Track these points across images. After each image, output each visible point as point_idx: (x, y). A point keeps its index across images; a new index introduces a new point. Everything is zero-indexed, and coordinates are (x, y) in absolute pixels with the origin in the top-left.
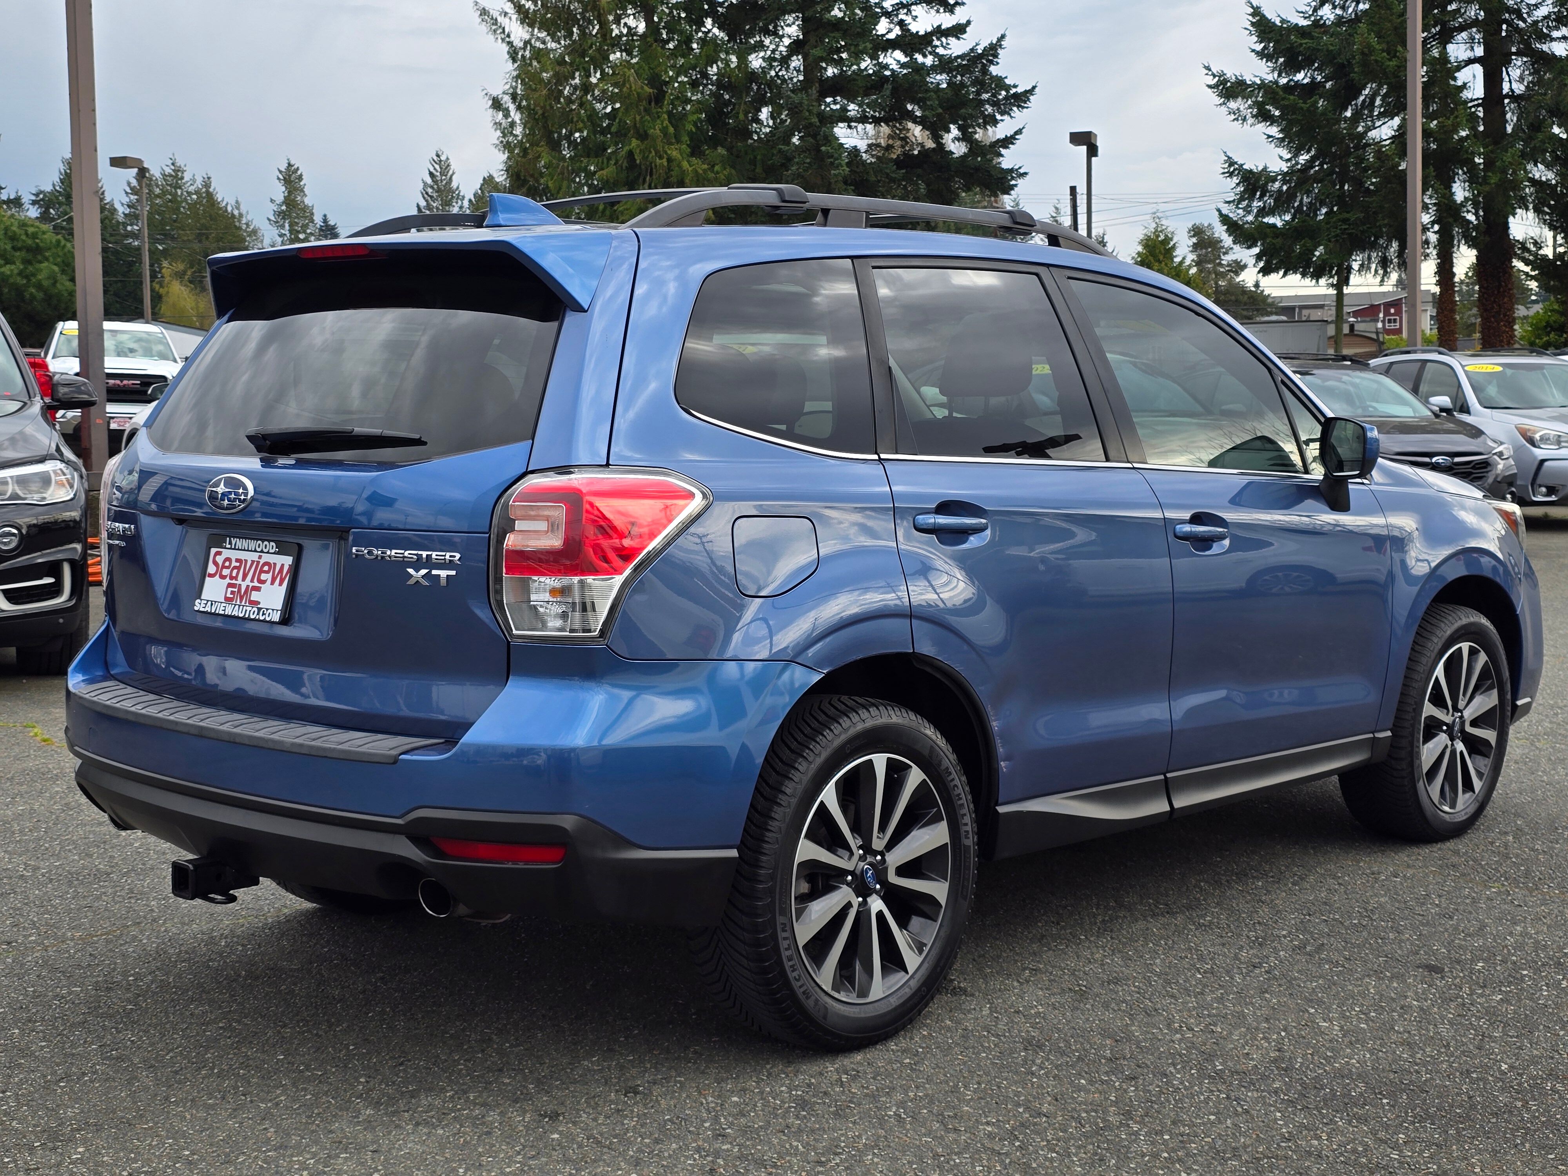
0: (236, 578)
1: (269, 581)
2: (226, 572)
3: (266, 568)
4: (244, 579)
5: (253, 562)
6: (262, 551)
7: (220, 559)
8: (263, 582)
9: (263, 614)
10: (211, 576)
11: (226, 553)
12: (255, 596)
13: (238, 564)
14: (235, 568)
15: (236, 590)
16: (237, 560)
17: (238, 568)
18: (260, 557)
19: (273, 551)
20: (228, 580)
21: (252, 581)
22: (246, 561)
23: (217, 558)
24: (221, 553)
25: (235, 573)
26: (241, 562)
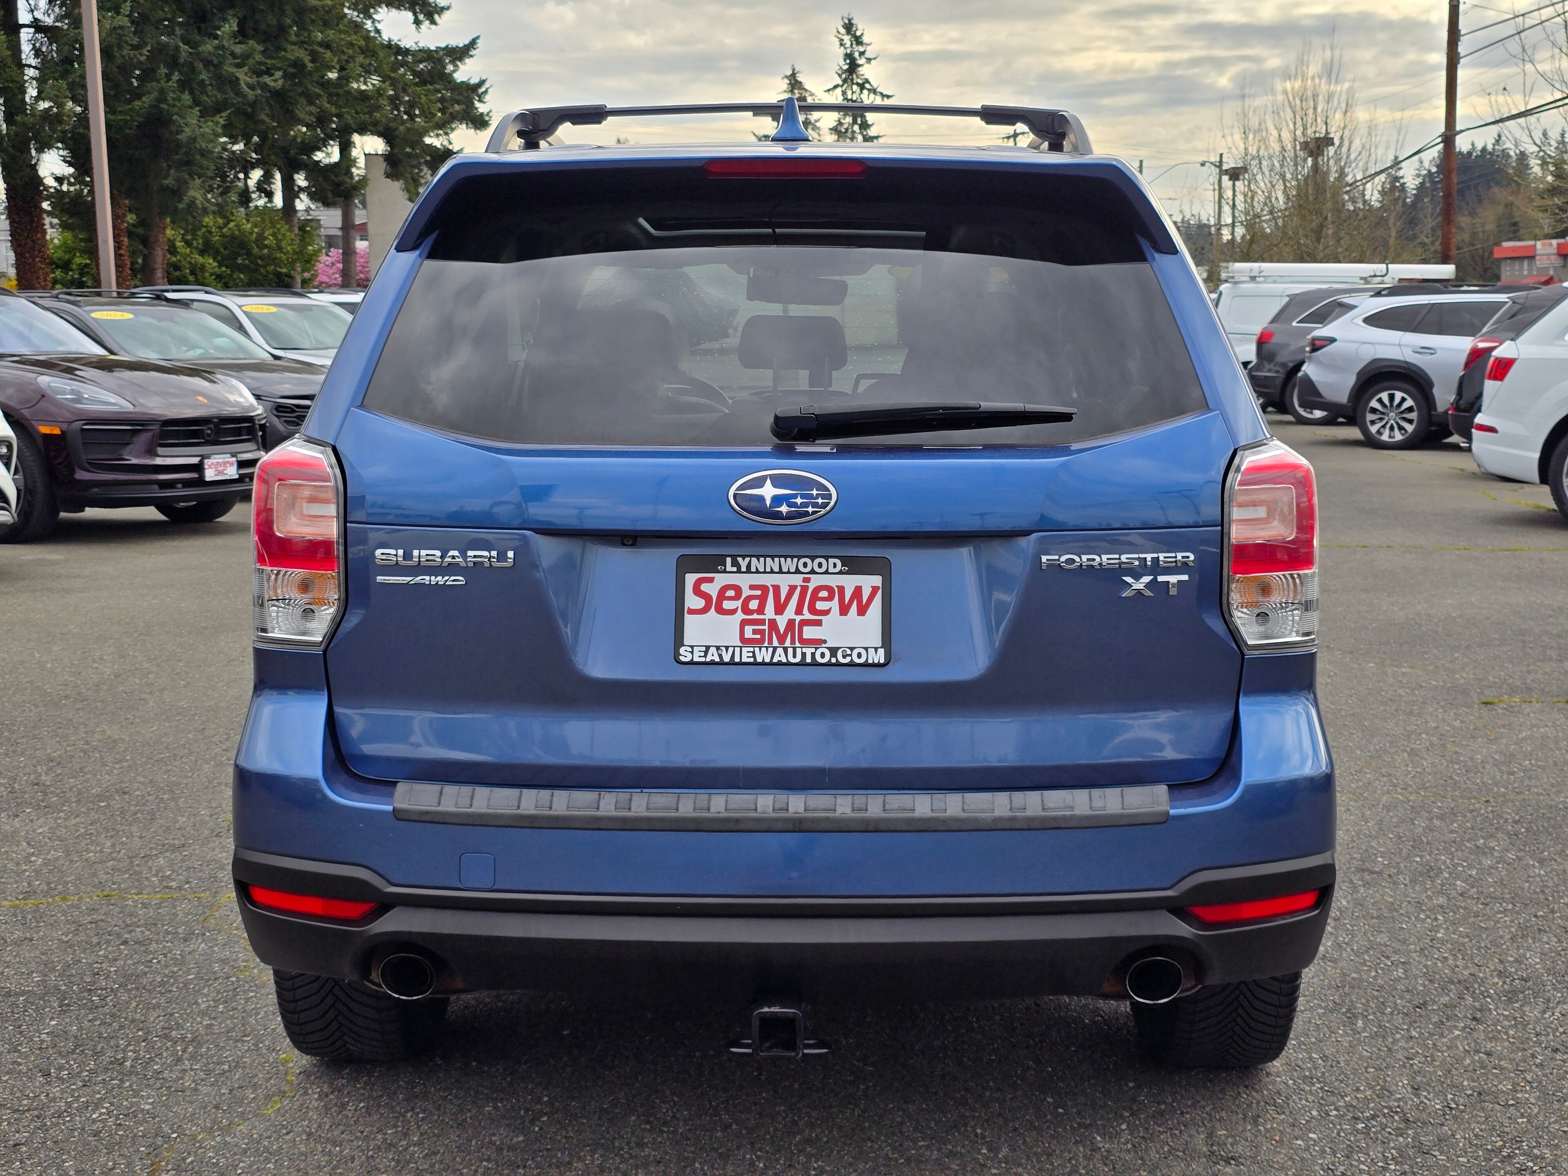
0: (760, 611)
1: (835, 611)
2: (727, 605)
3: (824, 594)
4: (780, 610)
5: (792, 589)
6: (813, 572)
7: (711, 589)
8: (826, 612)
9: (846, 655)
10: (699, 612)
11: (722, 580)
12: (809, 632)
13: (758, 593)
14: (750, 598)
15: (766, 627)
16: (752, 587)
17: (762, 598)
18: (807, 580)
19: (837, 570)
21: (799, 611)
22: (777, 589)
23: (704, 587)
24: (711, 580)
25: (754, 605)
26: (764, 589)
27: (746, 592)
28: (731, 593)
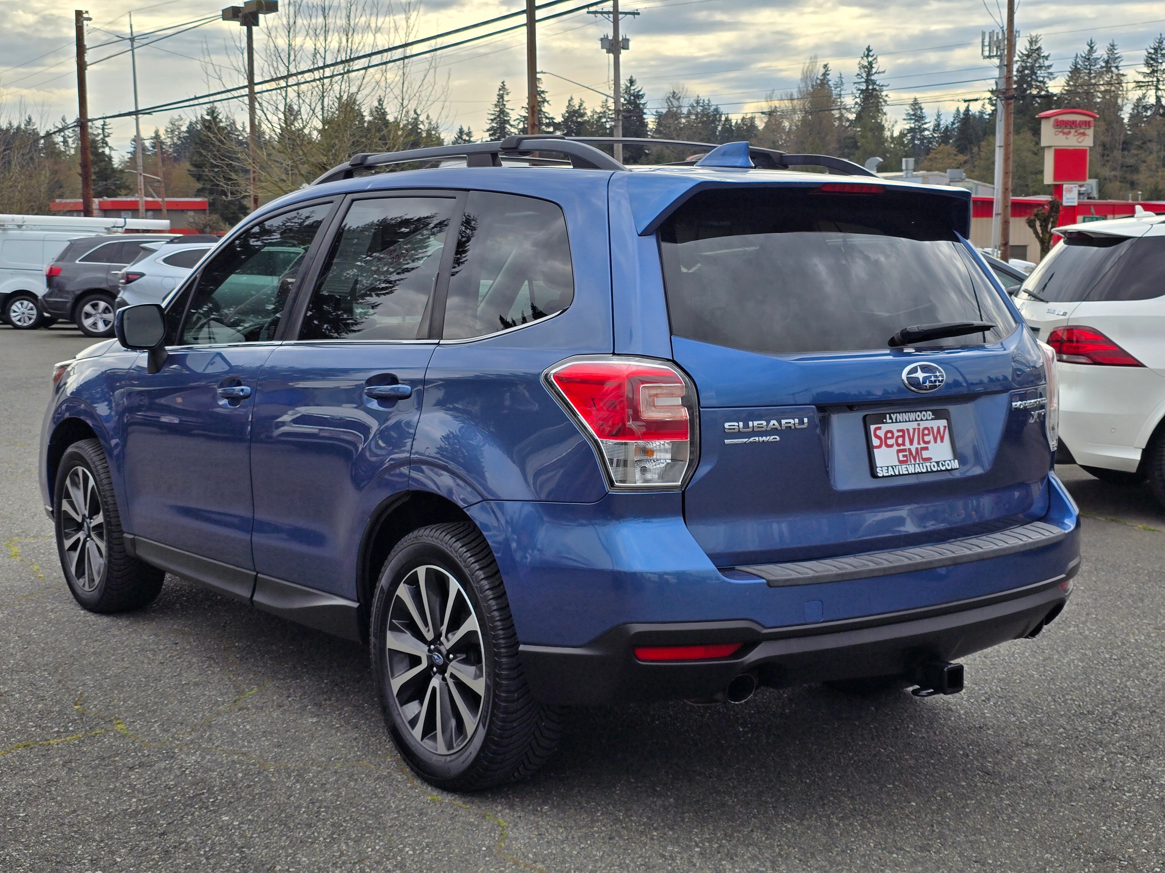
0: (904, 444)
1: (932, 441)
2: (890, 442)
3: (926, 432)
4: (911, 443)
5: (914, 429)
6: (922, 420)
7: (881, 433)
8: (928, 442)
9: (943, 465)
10: (879, 447)
11: (885, 427)
12: (925, 454)
13: (901, 434)
14: (898, 437)
15: (907, 453)
16: (898, 431)
17: (903, 437)
18: (919, 425)
19: (929, 418)
20: (896, 448)
21: (919, 443)
22: (908, 430)
23: (878, 433)
24: (880, 428)
25: (900, 441)
26: (902, 431)
27: (896, 434)
28: (889, 435)
